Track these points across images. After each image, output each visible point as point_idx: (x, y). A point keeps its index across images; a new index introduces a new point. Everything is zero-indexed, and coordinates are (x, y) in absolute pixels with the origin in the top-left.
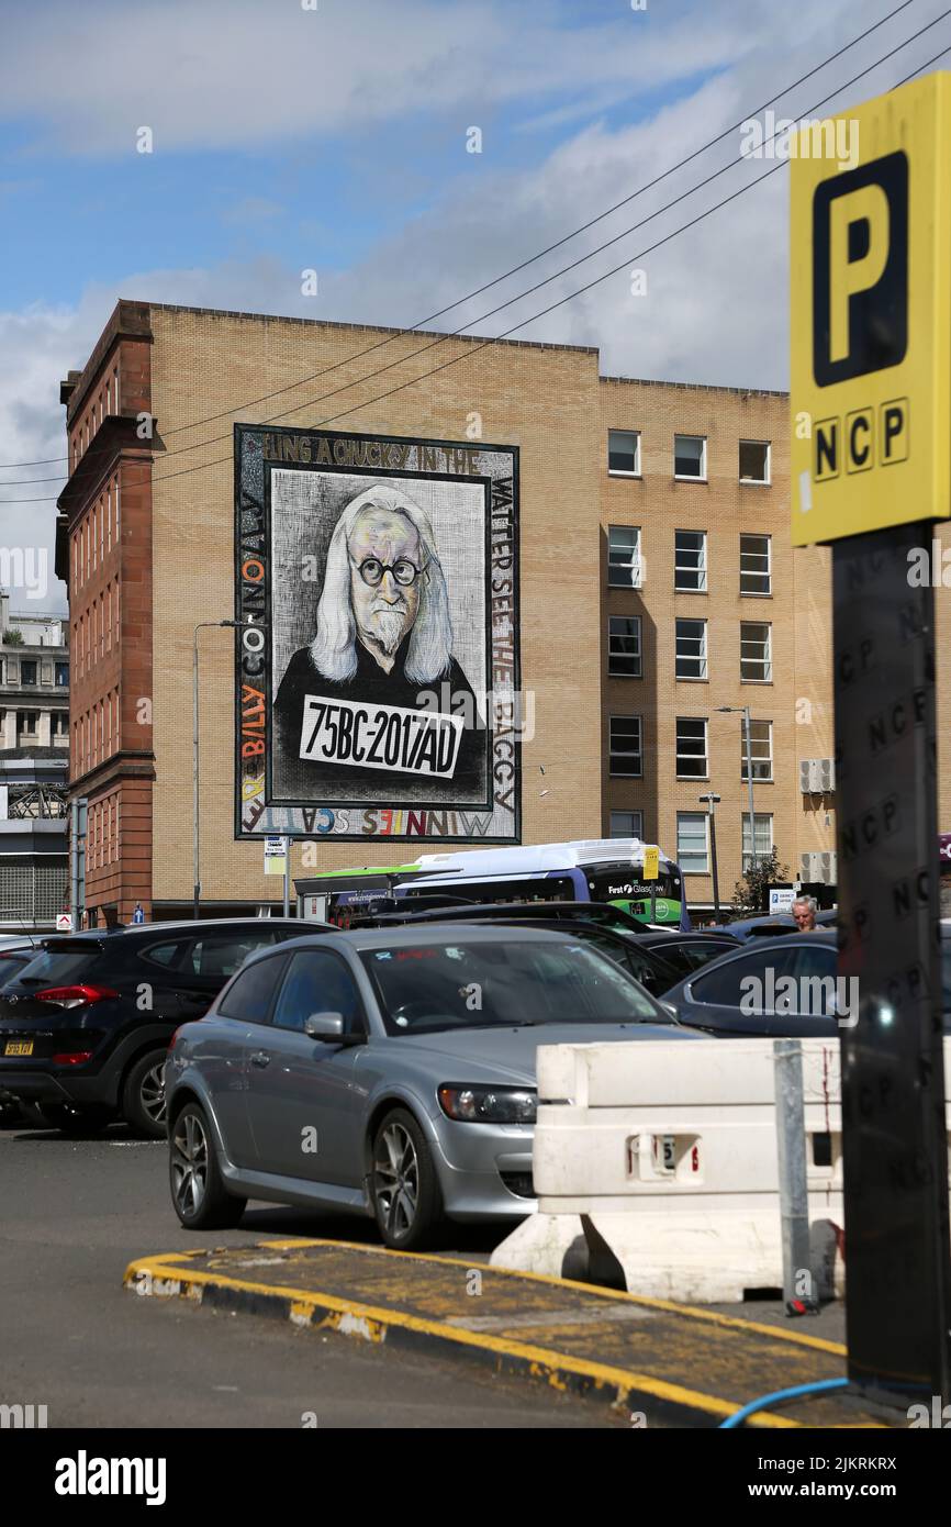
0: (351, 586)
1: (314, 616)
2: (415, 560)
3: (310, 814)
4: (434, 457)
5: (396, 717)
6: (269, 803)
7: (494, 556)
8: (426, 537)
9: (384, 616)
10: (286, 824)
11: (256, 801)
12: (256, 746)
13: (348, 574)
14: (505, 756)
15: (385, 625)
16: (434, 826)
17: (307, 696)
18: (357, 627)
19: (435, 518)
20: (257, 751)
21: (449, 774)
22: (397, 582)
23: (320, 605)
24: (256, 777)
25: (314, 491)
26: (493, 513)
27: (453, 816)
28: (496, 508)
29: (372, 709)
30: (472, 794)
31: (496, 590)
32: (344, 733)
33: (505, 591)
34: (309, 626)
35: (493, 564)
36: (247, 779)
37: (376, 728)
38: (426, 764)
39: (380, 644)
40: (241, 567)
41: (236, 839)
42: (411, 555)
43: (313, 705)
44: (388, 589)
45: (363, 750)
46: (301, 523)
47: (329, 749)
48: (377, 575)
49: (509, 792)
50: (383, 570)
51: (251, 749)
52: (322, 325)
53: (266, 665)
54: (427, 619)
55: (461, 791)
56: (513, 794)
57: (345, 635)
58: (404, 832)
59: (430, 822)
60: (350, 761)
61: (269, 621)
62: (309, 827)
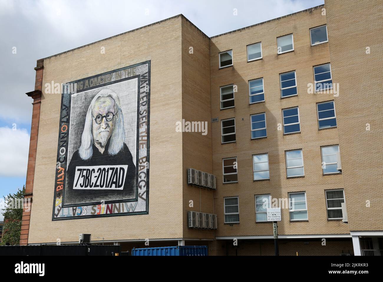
0: (92, 126)
1: (81, 139)
2: (113, 111)
3: (74, 209)
4: (121, 75)
5: (104, 169)
6: (63, 206)
7: (141, 102)
8: (116, 102)
9: (102, 134)
10: (67, 214)
11: (59, 206)
12: (60, 187)
13: (91, 121)
14: (143, 178)
15: (102, 138)
16: (116, 209)
17: (76, 167)
18: (93, 140)
19: (120, 95)
20: (61, 189)
21: (122, 188)
22: (107, 120)
23: (82, 135)
24: (60, 198)
25: (83, 98)
26: (141, 87)
27: (123, 204)
28: (141, 85)
29: (96, 168)
30: (130, 195)
31: (141, 115)
32: (87, 178)
33: (144, 114)
34: (79, 143)
35: (140, 105)
36: (57, 199)
37: (97, 174)
38: (114, 185)
39: (100, 144)
40: (61, 128)
41: (52, 220)
42: (112, 110)
43: (78, 170)
44: (104, 124)
45: (93, 183)
46: (79, 109)
47: (82, 185)
48: (101, 120)
49: (144, 193)
50: (103, 117)
51: (59, 188)
52: (88, 45)
53: (65, 158)
54: (116, 131)
55: (126, 194)
56: (145, 194)
57: (89, 143)
58: (105, 213)
59: (114, 208)
60: (88, 188)
61: (67, 144)
62: (74, 214)
